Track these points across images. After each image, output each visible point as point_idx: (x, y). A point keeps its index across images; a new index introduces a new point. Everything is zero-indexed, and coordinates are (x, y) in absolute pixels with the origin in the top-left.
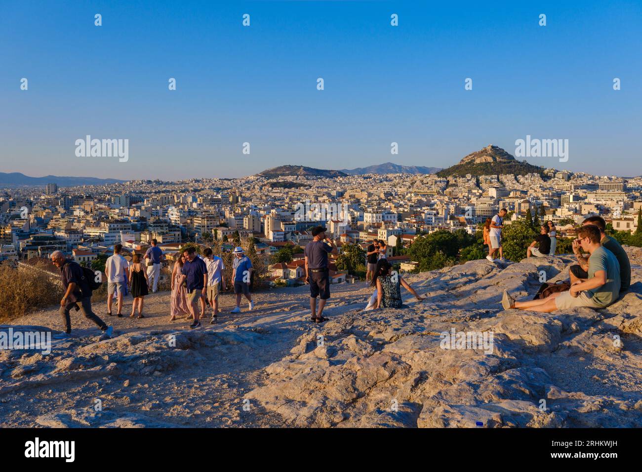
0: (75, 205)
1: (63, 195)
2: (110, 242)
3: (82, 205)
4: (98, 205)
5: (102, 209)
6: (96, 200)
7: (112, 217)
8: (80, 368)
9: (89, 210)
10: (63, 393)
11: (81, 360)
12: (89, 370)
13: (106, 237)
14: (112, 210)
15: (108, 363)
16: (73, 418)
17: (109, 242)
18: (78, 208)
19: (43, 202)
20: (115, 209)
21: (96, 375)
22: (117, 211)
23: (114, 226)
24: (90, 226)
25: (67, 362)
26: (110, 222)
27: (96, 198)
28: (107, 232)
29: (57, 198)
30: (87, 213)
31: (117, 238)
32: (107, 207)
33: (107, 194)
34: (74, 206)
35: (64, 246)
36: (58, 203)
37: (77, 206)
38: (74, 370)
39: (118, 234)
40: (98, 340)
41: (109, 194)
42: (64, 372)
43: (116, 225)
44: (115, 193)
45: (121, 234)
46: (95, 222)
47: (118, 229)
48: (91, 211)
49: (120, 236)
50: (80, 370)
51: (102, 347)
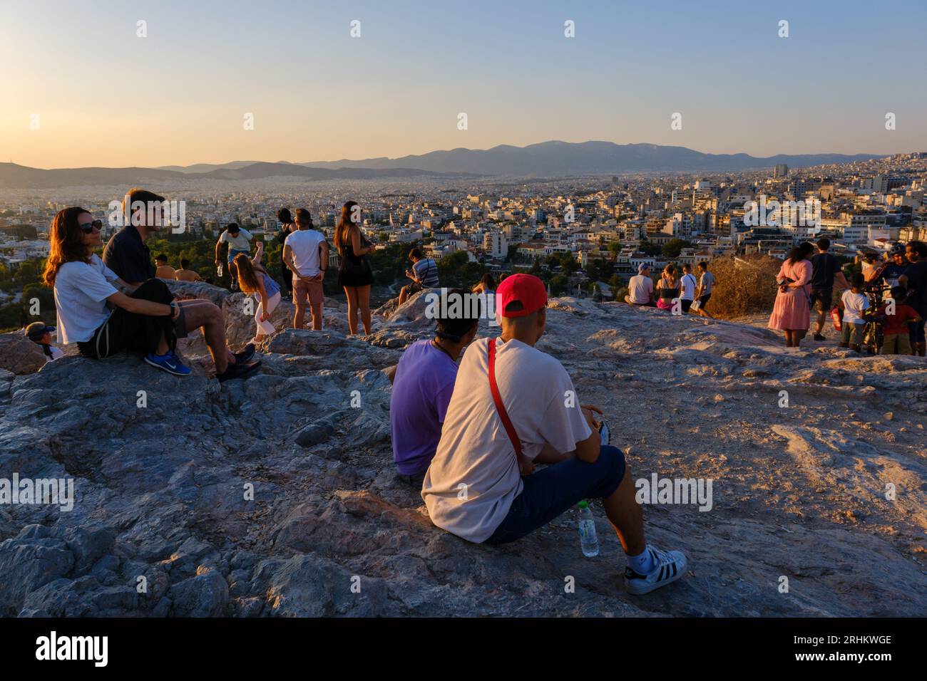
0: (808, 190)
1: (794, 179)
2: (852, 240)
3: (817, 190)
4: (840, 190)
5: (844, 195)
6: (837, 184)
7: (858, 207)
8: (824, 383)
9: (826, 197)
10: (802, 407)
11: (825, 373)
12: (835, 387)
13: (846, 232)
14: (859, 197)
15: (863, 385)
16: (817, 437)
17: (848, 240)
18: (812, 195)
19: (769, 188)
20: (863, 195)
21: (844, 396)
22: (867, 198)
23: (859, 218)
24: (825, 218)
25: (808, 373)
26: (854, 213)
27: (838, 181)
28: (849, 225)
29: (786, 183)
30: (823, 201)
31: (862, 234)
32: (852, 192)
33: (854, 175)
34: (807, 193)
35: (788, 242)
36: (787, 189)
37: (811, 193)
38: (816, 384)
39: (865, 229)
40: (844, 356)
41: (857, 176)
42: (803, 383)
43: (862, 217)
44: (866, 174)
45: (869, 229)
46: (832, 213)
47: (865, 222)
48: (829, 199)
49: (867, 232)
50: (824, 385)
51: (850, 364)
